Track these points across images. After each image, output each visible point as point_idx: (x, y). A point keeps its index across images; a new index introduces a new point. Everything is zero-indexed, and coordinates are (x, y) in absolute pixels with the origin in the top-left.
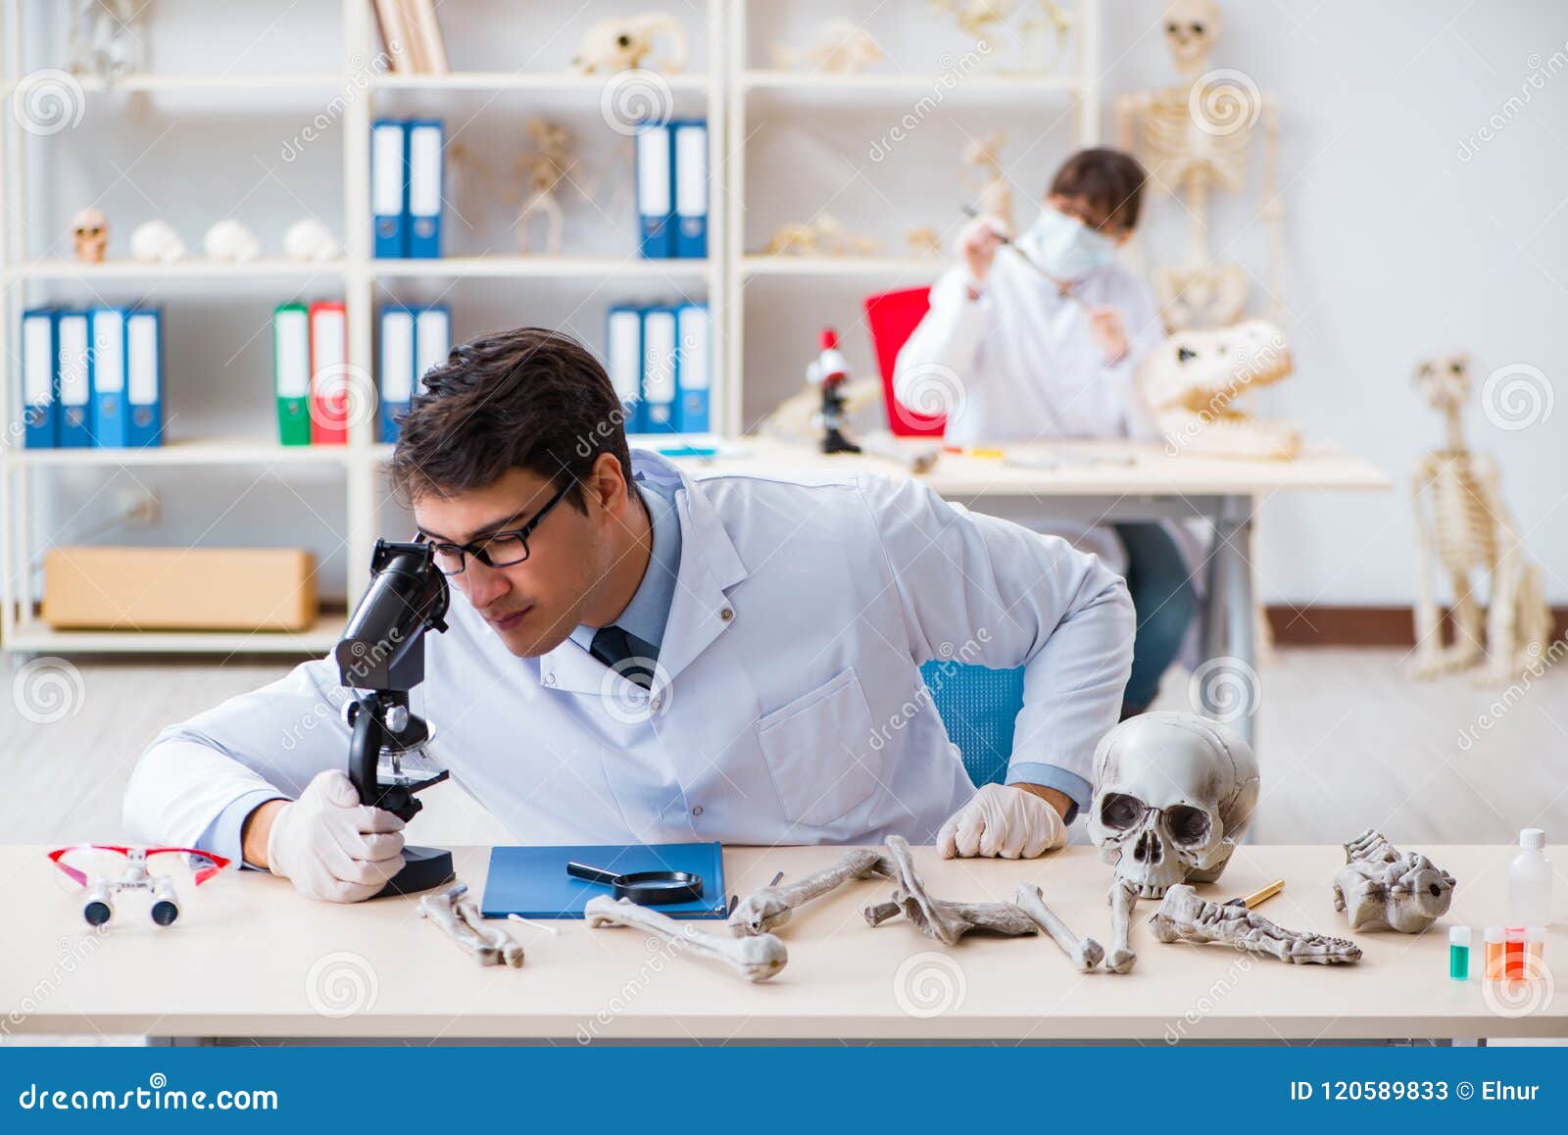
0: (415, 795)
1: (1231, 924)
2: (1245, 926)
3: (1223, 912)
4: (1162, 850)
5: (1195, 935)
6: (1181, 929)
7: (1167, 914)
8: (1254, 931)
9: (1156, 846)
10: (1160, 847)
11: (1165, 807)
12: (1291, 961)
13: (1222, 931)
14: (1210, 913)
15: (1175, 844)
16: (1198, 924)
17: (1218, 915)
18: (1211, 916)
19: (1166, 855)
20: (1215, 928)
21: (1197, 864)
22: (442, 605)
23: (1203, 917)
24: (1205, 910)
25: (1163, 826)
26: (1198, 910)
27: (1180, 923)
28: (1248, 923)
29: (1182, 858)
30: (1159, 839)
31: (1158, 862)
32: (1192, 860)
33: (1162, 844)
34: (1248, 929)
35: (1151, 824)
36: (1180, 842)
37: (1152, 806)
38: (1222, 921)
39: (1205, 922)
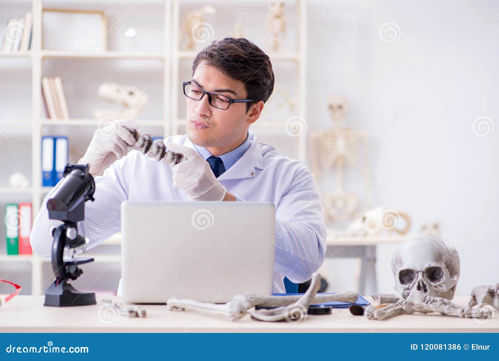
0: (80, 267)
1: (438, 304)
2: (444, 304)
3: (434, 300)
4: (427, 286)
5: (422, 310)
6: (416, 307)
7: (411, 301)
8: (447, 306)
9: (424, 286)
10: (426, 286)
11: (424, 270)
12: (464, 317)
13: (434, 306)
14: (429, 300)
15: (432, 283)
16: (424, 304)
17: (432, 300)
18: (429, 301)
19: (429, 288)
20: (431, 305)
21: (443, 290)
22: (92, 190)
23: (426, 301)
24: (427, 298)
25: (425, 277)
26: (424, 299)
27: (417, 304)
28: (445, 303)
29: (436, 289)
30: (425, 283)
31: (427, 292)
32: (440, 289)
33: (427, 285)
34: (445, 305)
35: (420, 277)
36: (434, 282)
37: (418, 270)
38: (434, 303)
39: (427, 303)
